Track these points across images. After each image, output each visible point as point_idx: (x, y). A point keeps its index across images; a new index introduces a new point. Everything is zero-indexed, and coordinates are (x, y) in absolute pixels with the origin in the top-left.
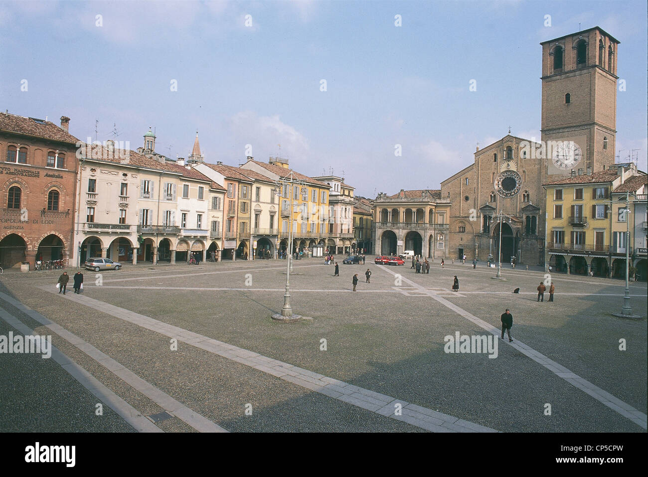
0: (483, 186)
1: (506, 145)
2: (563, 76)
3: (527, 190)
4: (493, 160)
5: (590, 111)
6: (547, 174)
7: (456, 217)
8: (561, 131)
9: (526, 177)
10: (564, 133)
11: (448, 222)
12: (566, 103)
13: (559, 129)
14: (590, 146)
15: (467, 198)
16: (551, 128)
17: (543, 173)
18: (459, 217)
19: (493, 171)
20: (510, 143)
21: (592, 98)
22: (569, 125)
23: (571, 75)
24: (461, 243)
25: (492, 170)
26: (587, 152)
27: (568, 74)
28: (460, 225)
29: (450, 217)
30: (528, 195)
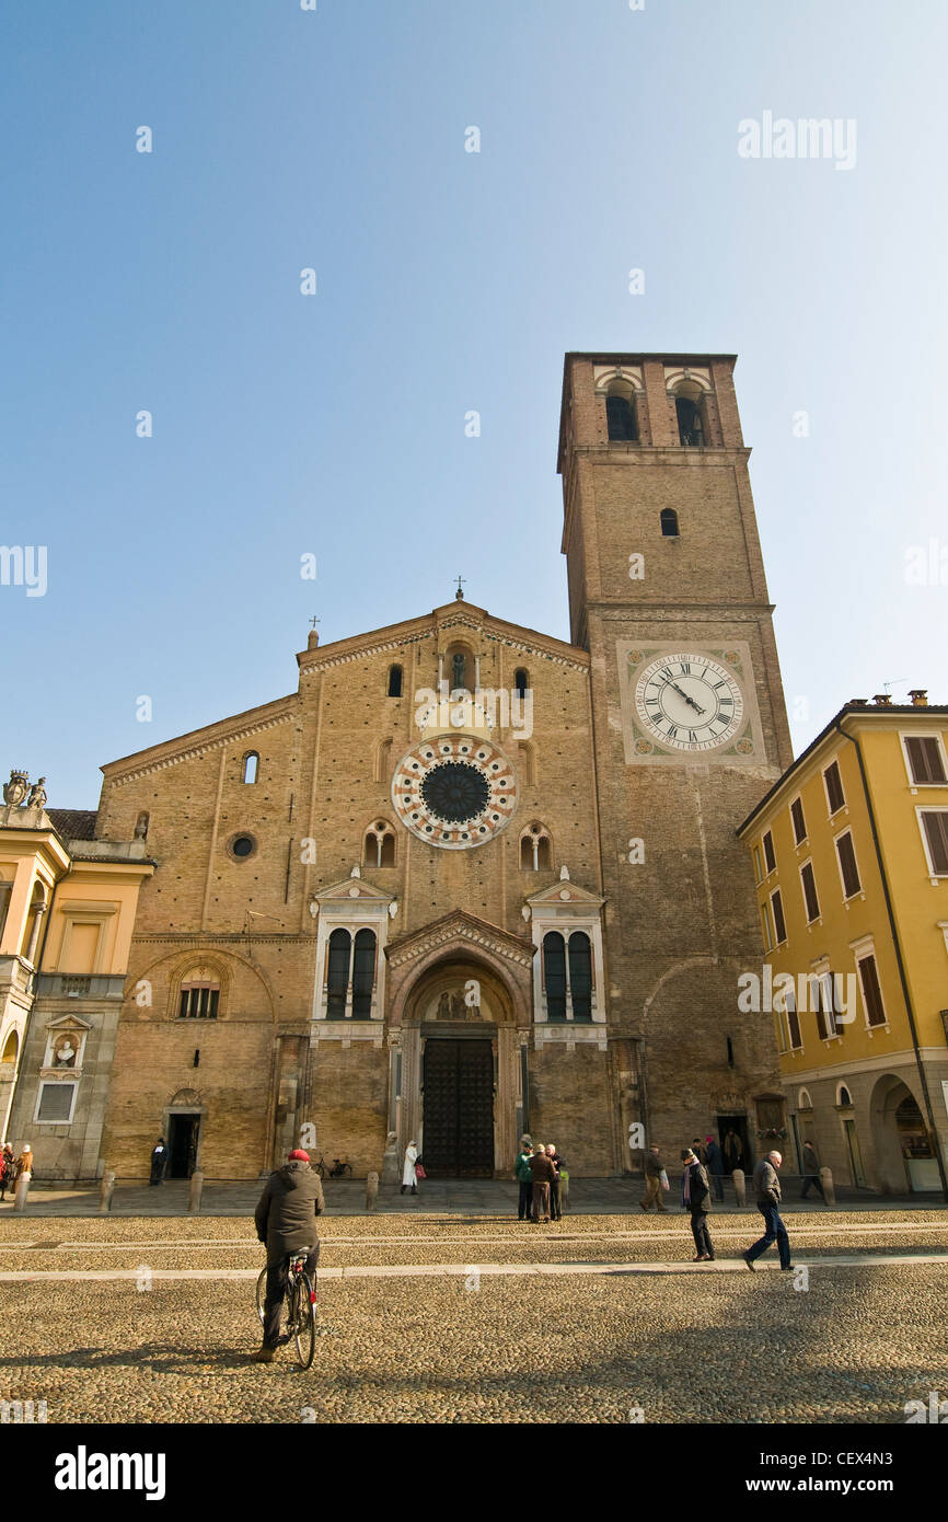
0: (334, 792)
1: (446, 637)
2: (650, 459)
3: (542, 818)
4: (384, 690)
5: (749, 571)
6: (622, 760)
7: (173, 938)
8: (660, 614)
9: (536, 768)
10: (671, 625)
11: (120, 966)
12: (665, 533)
13: (655, 607)
14: (766, 679)
15: (243, 846)
16: (620, 601)
17: (605, 757)
18: (189, 938)
19: (384, 733)
20: (464, 631)
21: (749, 535)
22: (684, 601)
23: (674, 460)
24: (192, 1079)
25: (380, 725)
26: (759, 696)
27: (662, 457)
28: (195, 978)
29: (136, 939)
30: (544, 842)
